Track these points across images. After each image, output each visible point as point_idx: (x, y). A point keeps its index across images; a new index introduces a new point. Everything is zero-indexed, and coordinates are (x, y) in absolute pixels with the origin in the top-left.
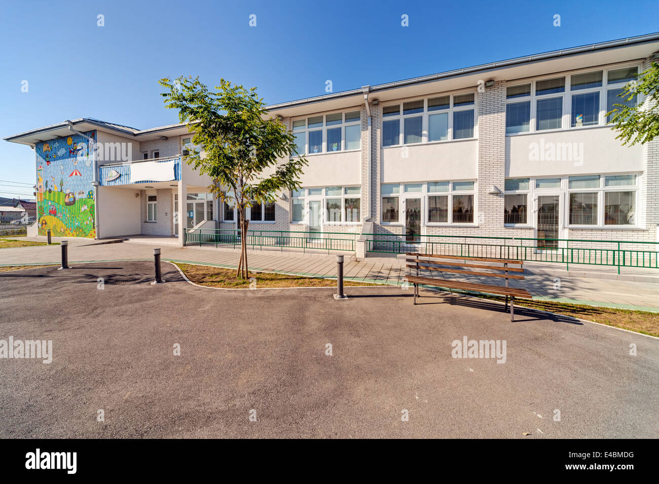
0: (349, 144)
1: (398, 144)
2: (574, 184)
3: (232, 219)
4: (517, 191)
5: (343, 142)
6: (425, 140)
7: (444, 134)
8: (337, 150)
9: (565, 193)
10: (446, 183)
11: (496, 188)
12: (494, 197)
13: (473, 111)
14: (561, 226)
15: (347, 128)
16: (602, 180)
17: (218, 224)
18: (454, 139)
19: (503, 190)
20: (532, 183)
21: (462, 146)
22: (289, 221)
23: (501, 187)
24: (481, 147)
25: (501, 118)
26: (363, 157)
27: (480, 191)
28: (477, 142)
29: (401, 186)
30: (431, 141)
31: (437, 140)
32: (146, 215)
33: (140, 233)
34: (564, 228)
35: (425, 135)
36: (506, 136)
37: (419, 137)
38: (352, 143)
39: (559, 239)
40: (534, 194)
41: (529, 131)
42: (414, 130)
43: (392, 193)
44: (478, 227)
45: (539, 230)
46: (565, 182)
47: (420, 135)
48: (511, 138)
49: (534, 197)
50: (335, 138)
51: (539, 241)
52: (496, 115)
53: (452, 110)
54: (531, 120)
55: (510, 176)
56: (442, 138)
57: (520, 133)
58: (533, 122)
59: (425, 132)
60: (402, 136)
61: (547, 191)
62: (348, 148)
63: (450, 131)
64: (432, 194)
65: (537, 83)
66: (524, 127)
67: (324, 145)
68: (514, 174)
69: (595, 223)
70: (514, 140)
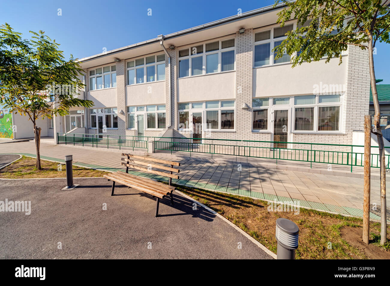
0: (160, 76)
1: (188, 76)
2: (298, 101)
3: (95, 127)
4: (261, 107)
5: (156, 75)
6: (204, 72)
7: (216, 68)
8: (153, 81)
9: (292, 108)
10: (216, 102)
11: (246, 105)
12: (246, 111)
13: (233, 51)
14: (289, 132)
15: (158, 66)
16: (317, 98)
17: (87, 130)
18: (222, 71)
19: (251, 107)
20: (271, 101)
21: (226, 76)
22: (126, 128)
23: (250, 104)
24: (237, 76)
25: (249, 56)
26: (167, 85)
27: (237, 107)
28: (235, 73)
29: (190, 104)
30: (208, 73)
31: (212, 73)
32: (51, 125)
33: (47, 136)
34: (291, 132)
35: (204, 70)
36: (253, 68)
37: (201, 71)
38: (161, 76)
39: (288, 142)
40: (272, 110)
41: (269, 64)
42: (198, 65)
43: (185, 109)
44: (236, 132)
45: (275, 134)
46: (292, 100)
47: (201, 69)
48: (257, 69)
49: (272, 111)
50: (151, 72)
51: (275, 143)
52: (247, 53)
53: (221, 51)
54: (270, 56)
55: (256, 97)
56: (215, 71)
57: (263, 66)
58: (272, 57)
59: (204, 67)
60: (190, 70)
61: (280, 107)
62: (159, 79)
63: (220, 66)
64: (208, 109)
65: (275, 29)
66: (266, 61)
67: (145, 77)
68: (258, 95)
69: (312, 129)
70: (259, 71)
